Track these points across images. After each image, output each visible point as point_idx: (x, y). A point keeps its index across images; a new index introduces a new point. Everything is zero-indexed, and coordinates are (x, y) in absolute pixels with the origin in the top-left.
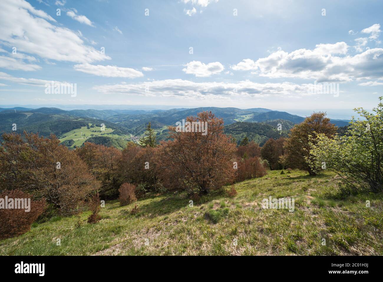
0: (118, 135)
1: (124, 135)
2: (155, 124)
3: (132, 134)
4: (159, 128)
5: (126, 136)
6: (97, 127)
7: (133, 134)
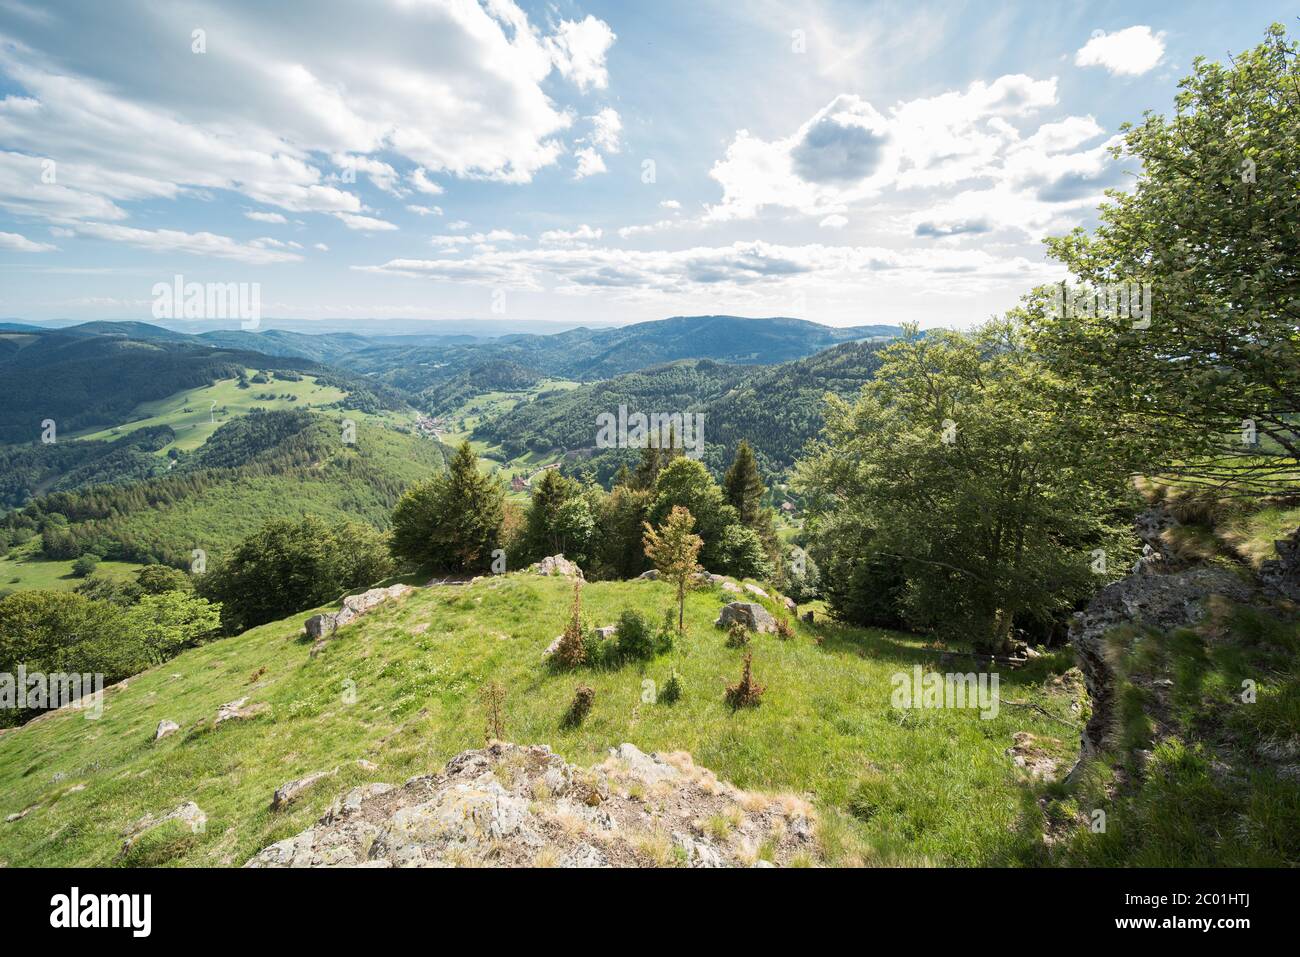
0: (365, 412)
1: (389, 412)
2: (507, 373)
3: (420, 410)
4: (524, 385)
5: (394, 414)
6: (276, 381)
7: (424, 409)
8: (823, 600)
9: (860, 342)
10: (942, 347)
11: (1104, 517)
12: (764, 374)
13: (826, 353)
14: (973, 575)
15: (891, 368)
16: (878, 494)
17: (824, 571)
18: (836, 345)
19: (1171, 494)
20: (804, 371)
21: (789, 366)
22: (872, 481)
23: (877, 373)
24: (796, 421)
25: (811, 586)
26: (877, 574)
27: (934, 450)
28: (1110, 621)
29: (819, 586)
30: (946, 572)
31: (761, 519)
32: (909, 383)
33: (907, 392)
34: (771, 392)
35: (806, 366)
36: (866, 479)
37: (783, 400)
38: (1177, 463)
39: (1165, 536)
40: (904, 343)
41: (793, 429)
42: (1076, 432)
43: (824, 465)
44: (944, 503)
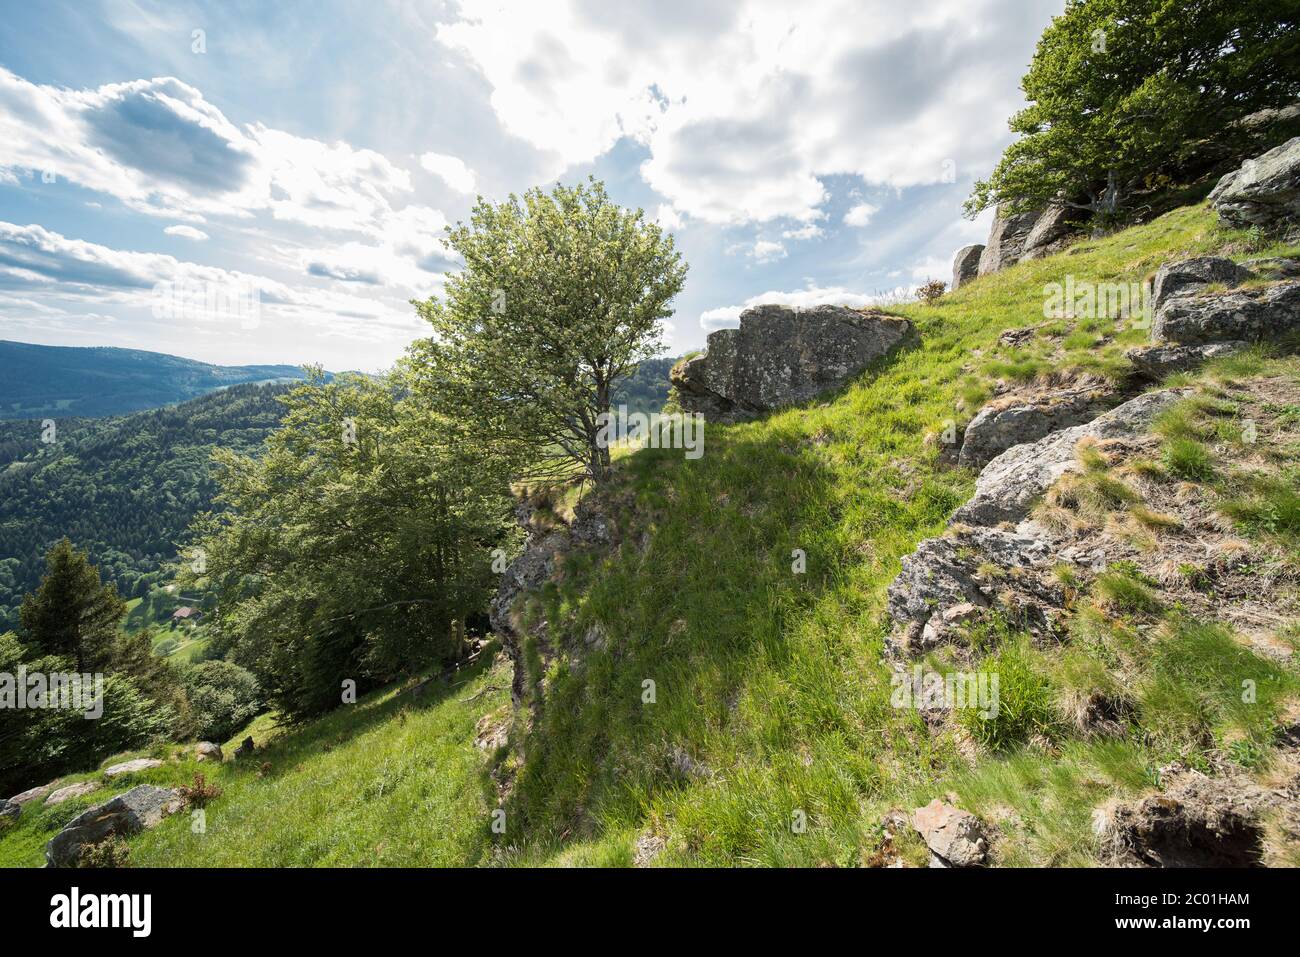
8: (270, 710)
9: (261, 384)
10: (354, 391)
11: (504, 517)
12: (93, 432)
13: (210, 398)
14: (426, 600)
15: (301, 414)
16: (312, 557)
17: (261, 675)
18: (226, 388)
19: (530, 491)
20: (175, 422)
21: (146, 417)
22: (304, 544)
23: (284, 420)
24: (175, 492)
25: (247, 702)
26: (333, 645)
27: (365, 494)
28: (511, 596)
29: (260, 696)
30: (403, 608)
31: (128, 651)
32: (325, 429)
33: (326, 438)
34: (113, 458)
35: (179, 415)
36: (296, 542)
37: (143, 465)
38: (526, 470)
39: (532, 521)
40: (310, 387)
41: (173, 504)
42: (465, 459)
43: (230, 542)
44: (389, 543)
